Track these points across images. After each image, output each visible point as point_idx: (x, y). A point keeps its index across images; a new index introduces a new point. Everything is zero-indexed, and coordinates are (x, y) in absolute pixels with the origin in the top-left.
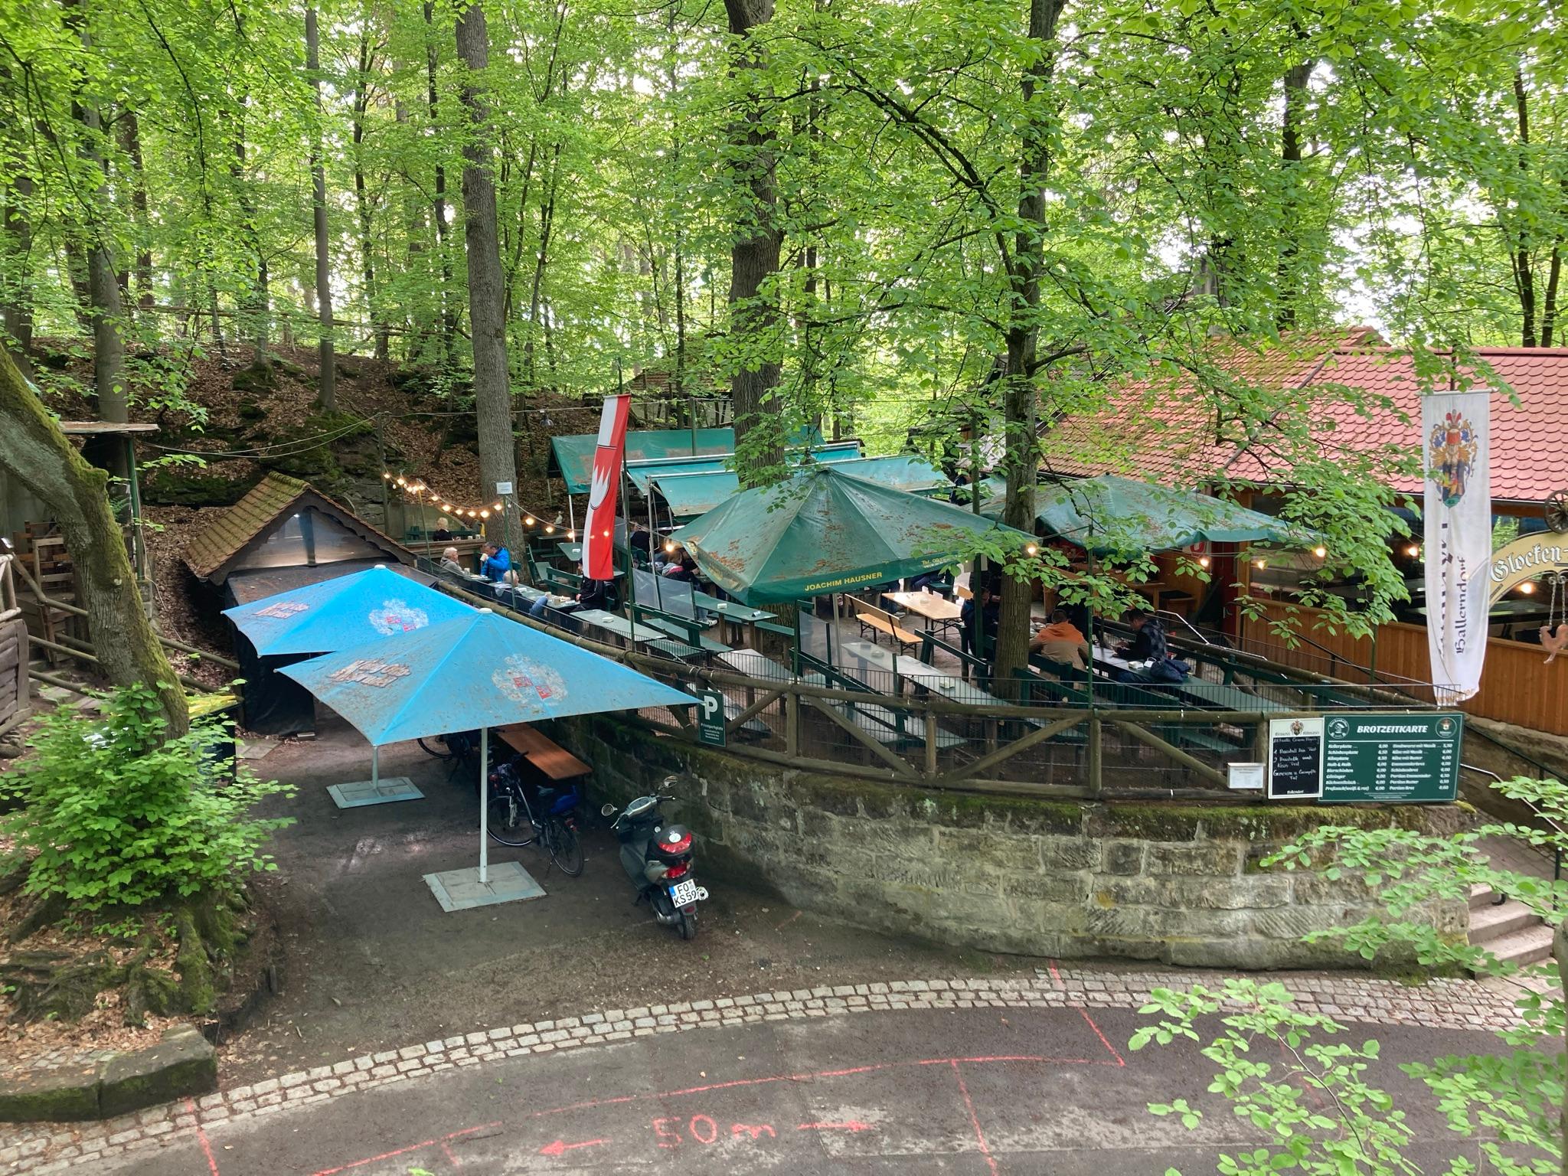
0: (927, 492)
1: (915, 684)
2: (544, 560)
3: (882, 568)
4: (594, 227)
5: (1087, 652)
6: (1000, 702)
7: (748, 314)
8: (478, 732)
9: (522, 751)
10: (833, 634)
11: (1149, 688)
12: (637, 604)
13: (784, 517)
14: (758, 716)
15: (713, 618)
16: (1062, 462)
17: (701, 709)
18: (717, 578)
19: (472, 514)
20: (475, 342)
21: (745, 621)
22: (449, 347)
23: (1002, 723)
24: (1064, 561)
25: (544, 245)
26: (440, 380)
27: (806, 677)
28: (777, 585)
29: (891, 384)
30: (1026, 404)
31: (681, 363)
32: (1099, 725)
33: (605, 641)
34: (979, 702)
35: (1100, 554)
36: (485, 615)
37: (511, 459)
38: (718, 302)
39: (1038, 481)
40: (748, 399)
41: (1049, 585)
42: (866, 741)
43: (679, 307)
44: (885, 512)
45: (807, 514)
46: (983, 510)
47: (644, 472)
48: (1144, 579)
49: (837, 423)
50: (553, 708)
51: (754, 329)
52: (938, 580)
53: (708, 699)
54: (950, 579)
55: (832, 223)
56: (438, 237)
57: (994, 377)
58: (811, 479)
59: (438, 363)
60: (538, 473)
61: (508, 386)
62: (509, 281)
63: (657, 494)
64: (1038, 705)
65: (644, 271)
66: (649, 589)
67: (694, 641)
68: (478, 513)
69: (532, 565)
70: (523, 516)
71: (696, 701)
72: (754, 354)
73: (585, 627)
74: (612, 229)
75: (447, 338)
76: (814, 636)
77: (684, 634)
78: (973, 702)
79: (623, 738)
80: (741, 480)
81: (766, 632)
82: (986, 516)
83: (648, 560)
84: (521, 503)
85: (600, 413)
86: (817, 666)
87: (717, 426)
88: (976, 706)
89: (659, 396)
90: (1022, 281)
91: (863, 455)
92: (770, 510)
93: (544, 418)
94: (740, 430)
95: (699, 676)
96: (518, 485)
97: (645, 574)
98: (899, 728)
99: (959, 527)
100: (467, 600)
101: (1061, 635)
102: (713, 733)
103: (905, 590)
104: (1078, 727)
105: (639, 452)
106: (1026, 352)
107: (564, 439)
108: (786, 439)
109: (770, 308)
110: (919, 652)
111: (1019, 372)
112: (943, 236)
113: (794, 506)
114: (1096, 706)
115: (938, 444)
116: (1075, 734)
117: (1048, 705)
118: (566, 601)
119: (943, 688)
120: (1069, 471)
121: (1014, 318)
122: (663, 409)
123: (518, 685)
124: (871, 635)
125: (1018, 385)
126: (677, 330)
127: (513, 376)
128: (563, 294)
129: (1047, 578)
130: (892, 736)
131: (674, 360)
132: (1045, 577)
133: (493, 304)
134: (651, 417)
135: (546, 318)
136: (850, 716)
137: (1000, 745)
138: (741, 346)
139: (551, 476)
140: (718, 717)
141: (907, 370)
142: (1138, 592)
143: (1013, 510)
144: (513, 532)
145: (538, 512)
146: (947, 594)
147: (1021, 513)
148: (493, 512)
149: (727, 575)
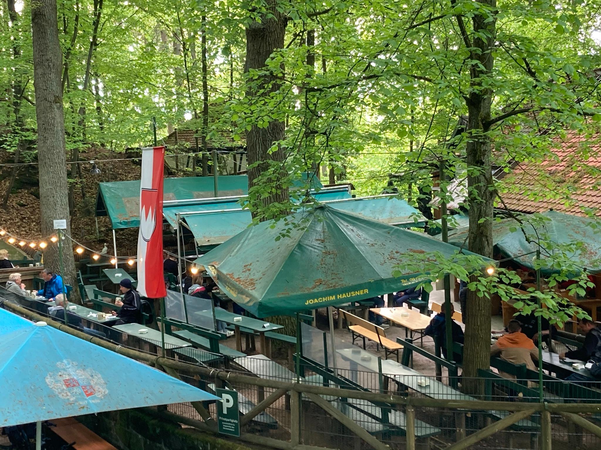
0: (405, 225)
1: (398, 383)
2: (92, 283)
3: (369, 286)
4: (136, 17)
5: (538, 356)
6: (467, 398)
7: (259, 82)
8: (34, 425)
9: (69, 441)
10: (329, 342)
11: (589, 385)
12: (168, 318)
13: (289, 243)
14: (267, 410)
15: (231, 330)
16: (515, 201)
17: (220, 405)
18: (233, 295)
19: (32, 245)
20: (38, 106)
21: (256, 331)
22: (16, 111)
23: (469, 415)
24: (517, 279)
25: (95, 30)
26: (9, 138)
27: (307, 378)
28: (282, 300)
29: (375, 138)
30: (484, 153)
31: (205, 122)
32: (549, 416)
33: (141, 349)
34: (449, 398)
35: (546, 274)
36: (42, 327)
37: (66, 200)
38: (236, 75)
39: (495, 215)
40: (259, 150)
41: (505, 299)
42: (358, 432)
43: (205, 78)
44: (371, 240)
45: (306, 242)
46: (451, 239)
47: (174, 211)
48: (583, 293)
49: (332, 171)
50: (95, 404)
51: (264, 94)
52: (416, 298)
53: (225, 396)
54: (425, 296)
55: (326, 11)
56: (10, 24)
57: (459, 132)
58: (310, 213)
59: (8, 124)
60: (88, 212)
61: (64, 142)
62: (67, 57)
63: (184, 228)
64: (498, 399)
65: (176, 51)
66: (178, 306)
67: (214, 348)
68: (37, 246)
69: (81, 288)
70: (75, 247)
71: (215, 398)
72: (263, 114)
73: (125, 338)
74: (152, 18)
75: (16, 104)
76: (313, 344)
77: (206, 343)
78: (445, 397)
79: (154, 431)
80: (254, 216)
81: (274, 340)
82: (453, 244)
83: (177, 283)
84: (74, 237)
85: (139, 163)
86: (315, 368)
87: (235, 174)
88: (447, 401)
89: (188, 151)
90: (479, 51)
91: (354, 196)
92: (278, 239)
93: (94, 167)
94: (252, 175)
95: (218, 377)
96: (71, 222)
97: (174, 293)
98: (384, 420)
99: (430, 252)
100: (27, 316)
101: (516, 343)
102: (229, 425)
103: (389, 306)
104: (532, 418)
105: (171, 195)
106: (483, 113)
107: (109, 184)
108: (290, 182)
109: (276, 77)
110: (401, 357)
111: (477, 127)
112: (414, 20)
113: (296, 234)
114: (545, 400)
115: (415, 188)
116: (530, 424)
117: (507, 400)
118: (108, 317)
119: (420, 386)
120: (520, 208)
121: (472, 84)
122: (191, 160)
123: (67, 386)
124: (361, 343)
125: (476, 137)
126: (203, 98)
127: (68, 134)
128: (109, 68)
129: (503, 293)
130: (378, 427)
131: (200, 121)
132: (502, 293)
133: (53, 76)
134: (181, 167)
135: (97, 88)
136: (344, 411)
137: (468, 434)
138: (253, 108)
139: (98, 214)
140: (234, 412)
141: (389, 127)
142: (579, 305)
143: (475, 238)
144: (66, 260)
145: (87, 243)
146: (424, 309)
147: (481, 240)
148: (50, 244)
149: (241, 292)
